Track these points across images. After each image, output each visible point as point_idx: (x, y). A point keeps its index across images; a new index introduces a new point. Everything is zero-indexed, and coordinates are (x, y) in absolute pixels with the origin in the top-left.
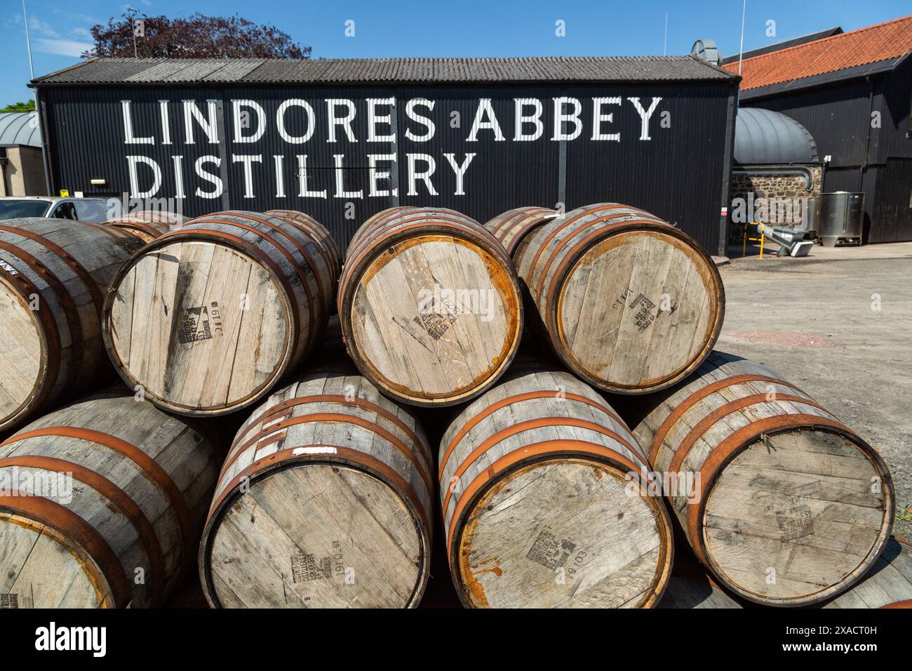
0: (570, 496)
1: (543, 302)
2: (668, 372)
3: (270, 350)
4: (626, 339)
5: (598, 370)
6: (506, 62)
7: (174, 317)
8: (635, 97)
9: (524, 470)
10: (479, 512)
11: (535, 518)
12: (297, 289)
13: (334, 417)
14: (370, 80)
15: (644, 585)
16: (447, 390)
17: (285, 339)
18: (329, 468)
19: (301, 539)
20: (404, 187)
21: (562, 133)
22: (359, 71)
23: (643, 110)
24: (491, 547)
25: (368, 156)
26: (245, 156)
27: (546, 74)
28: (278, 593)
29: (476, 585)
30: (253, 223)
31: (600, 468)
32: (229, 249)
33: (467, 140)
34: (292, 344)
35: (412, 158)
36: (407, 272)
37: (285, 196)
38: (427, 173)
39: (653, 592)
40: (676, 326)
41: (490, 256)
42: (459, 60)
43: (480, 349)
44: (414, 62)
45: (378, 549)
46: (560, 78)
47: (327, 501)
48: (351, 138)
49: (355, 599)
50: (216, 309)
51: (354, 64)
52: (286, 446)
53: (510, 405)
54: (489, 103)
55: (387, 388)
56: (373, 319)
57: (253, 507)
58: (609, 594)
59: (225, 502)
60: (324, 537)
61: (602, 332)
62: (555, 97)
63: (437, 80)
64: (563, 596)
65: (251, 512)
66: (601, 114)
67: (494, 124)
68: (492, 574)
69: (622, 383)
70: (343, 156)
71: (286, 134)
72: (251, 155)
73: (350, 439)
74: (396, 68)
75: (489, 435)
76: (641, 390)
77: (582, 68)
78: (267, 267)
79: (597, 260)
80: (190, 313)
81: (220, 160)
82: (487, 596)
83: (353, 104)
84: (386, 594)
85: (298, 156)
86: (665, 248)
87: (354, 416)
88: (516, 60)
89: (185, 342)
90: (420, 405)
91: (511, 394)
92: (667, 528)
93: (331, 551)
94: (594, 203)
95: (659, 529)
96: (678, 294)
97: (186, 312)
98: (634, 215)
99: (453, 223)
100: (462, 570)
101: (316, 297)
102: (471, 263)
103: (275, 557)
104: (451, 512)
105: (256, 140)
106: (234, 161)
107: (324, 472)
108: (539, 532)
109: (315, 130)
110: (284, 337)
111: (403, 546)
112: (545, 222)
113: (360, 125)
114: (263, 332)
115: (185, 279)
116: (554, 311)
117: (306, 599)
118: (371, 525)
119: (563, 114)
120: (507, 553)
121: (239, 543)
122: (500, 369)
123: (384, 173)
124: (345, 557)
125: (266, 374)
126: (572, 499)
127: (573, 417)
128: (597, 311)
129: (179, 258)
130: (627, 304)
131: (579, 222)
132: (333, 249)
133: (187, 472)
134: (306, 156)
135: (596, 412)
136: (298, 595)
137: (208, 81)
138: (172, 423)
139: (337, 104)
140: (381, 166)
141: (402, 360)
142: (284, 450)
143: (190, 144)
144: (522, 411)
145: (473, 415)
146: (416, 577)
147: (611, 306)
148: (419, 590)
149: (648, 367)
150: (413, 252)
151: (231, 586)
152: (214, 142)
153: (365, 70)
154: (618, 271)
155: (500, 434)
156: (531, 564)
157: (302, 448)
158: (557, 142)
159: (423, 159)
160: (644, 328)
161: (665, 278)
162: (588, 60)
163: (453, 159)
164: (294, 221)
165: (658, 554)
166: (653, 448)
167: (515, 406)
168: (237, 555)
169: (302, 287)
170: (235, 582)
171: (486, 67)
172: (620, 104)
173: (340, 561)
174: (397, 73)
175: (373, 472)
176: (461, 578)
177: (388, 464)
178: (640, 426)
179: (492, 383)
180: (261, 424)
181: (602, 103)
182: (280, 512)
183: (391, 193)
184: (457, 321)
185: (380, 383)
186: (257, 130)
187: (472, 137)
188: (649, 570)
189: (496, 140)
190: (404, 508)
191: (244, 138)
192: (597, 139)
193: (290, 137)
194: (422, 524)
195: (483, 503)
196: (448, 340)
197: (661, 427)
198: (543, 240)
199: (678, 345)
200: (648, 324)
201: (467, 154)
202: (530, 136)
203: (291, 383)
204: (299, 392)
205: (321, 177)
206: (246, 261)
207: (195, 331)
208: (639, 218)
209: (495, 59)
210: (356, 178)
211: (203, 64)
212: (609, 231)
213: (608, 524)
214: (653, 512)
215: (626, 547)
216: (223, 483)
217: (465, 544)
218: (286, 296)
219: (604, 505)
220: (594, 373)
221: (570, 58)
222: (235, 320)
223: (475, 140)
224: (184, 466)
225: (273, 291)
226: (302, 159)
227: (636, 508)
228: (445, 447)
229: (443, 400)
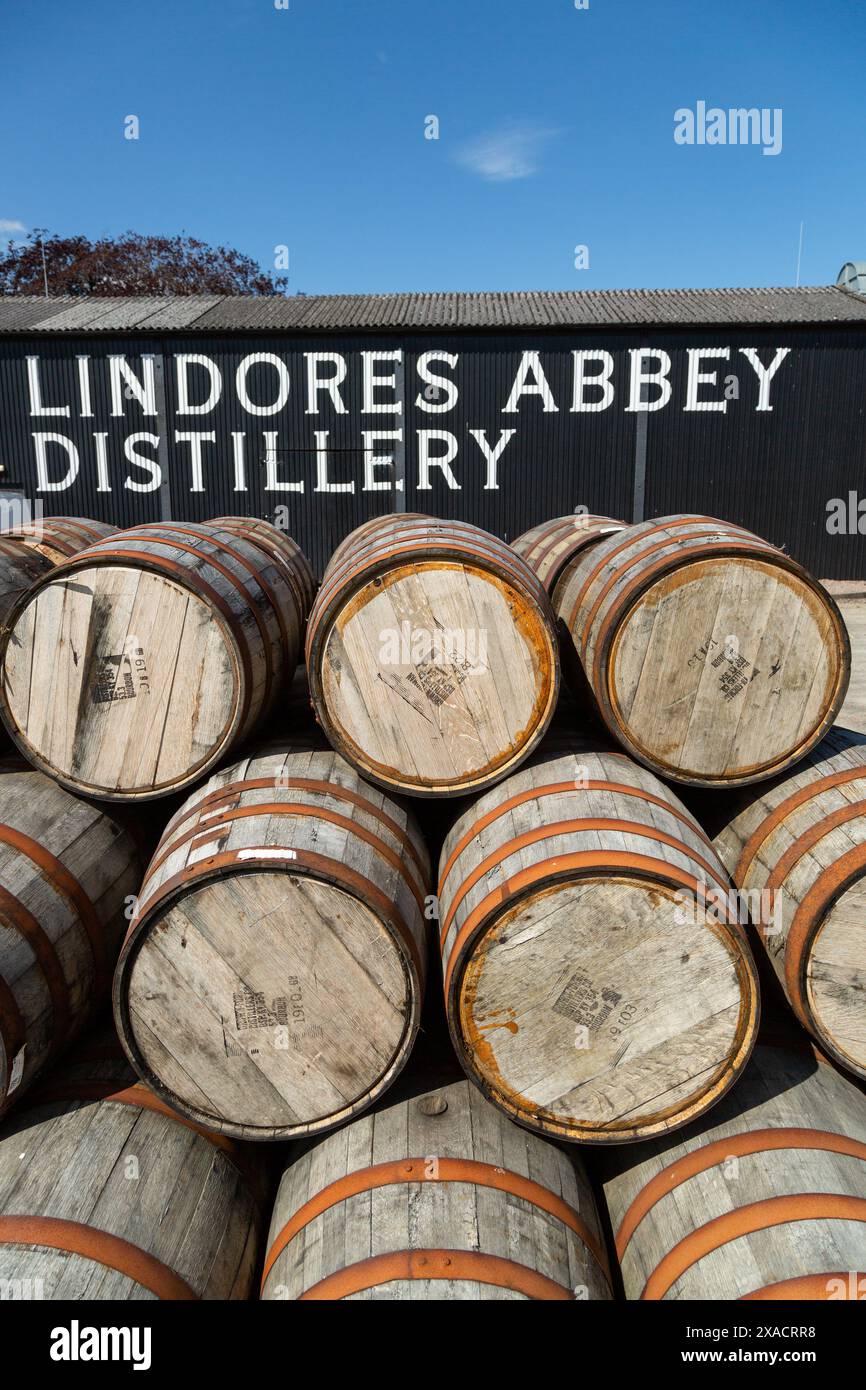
0: (615, 929)
1: (590, 655)
2: (766, 757)
3: (213, 714)
4: (706, 709)
5: (666, 752)
6: (562, 298)
7: (86, 668)
8: (751, 347)
9: (551, 891)
10: (488, 945)
11: (565, 957)
12: (250, 633)
13: (294, 809)
14: (367, 325)
15: (718, 1056)
16: (451, 775)
17: (232, 700)
18: (285, 879)
19: (247, 971)
20: (412, 477)
21: (641, 401)
22: (352, 312)
23: (762, 367)
24: (503, 994)
25: (363, 433)
26: (193, 433)
27: (620, 314)
28: (215, 1041)
29: (482, 1043)
30: (193, 540)
31: (657, 891)
32: (159, 577)
33: (503, 410)
34: (242, 707)
35: (425, 436)
36: (399, 611)
37: (246, 489)
38: (445, 458)
39: (730, 1065)
40: (779, 693)
41: (513, 591)
42: (495, 296)
43: (498, 719)
44: (430, 299)
45: (350, 990)
46: (641, 321)
47: (281, 922)
48: (340, 408)
49: (318, 1055)
50: (141, 657)
51: (345, 302)
52: (230, 845)
53: (536, 798)
54: (537, 358)
55: (369, 769)
56: (352, 675)
57: (184, 926)
58: (668, 1065)
59: (148, 918)
60: (279, 971)
61: (671, 699)
62: (633, 348)
63: (461, 325)
64: (602, 1065)
65: (182, 933)
66: (700, 372)
67: (542, 388)
68: (505, 1031)
69: (699, 771)
70: (327, 433)
71: (249, 402)
72: (201, 431)
73: (315, 840)
74: (404, 308)
75: (506, 840)
76: (726, 781)
77: (673, 305)
78: (209, 602)
79: (666, 598)
80: (107, 662)
81: (158, 439)
82: (497, 1059)
83: (342, 360)
84: (360, 1050)
85: (265, 433)
86: (765, 583)
87: (322, 808)
88: (577, 295)
89: (100, 702)
90: (413, 795)
91: (541, 782)
92: (751, 978)
93: (287, 990)
94: (670, 514)
95: (740, 979)
96: (782, 648)
97: (101, 662)
98: (723, 533)
99: (465, 544)
100: (464, 1022)
101: (277, 643)
102: (487, 601)
103: (213, 994)
104: (452, 944)
105: (207, 411)
106: (177, 439)
107: (278, 882)
108: (570, 976)
109: (289, 396)
110: (230, 697)
111: (384, 987)
112: (600, 539)
113: (352, 389)
114: (203, 689)
115: (100, 617)
116: (603, 670)
117: (254, 1052)
118: (340, 956)
119: (643, 372)
120: (525, 1002)
121: (166, 974)
122: (525, 748)
123: (385, 458)
124: (306, 999)
125: (207, 747)
126: (615, 932)
127: (623, 819)
128: (665, 669)
129: (93, 589)
130: (708, 660)
131: (644, 543)
132: (304, 572)
133: (101, 876)
134: (276, 433)
135: (657, 812)
136: (243, 1047)
137: (144, 328)
138: (82, 809)
139: (320, 359)
140: (381, 448)
141: (390, 733)
142: (227, 852)
143: (118, 417)
144: (553, 807)
145: (486, 811)
146: (401, 1029)
147: (686, 663)
148: (405, 1047)
149: (737, 750)
150: (408, 584)
151: (154, 1030)
152: (151, 414)
153: (360, 310)
154: (696, 614)
155: (521, 838)
156: (559, 1018)
157: (250, 850)
158: (634, 414)
159: (440, 437)
160: (733, 695)
161: (763, 625)
162: (682, 294)
163: (482, 437)
164: (252, 534)
165: (738, 1014)
166: (741, 863)
167: (544, 800)
168: (163, 989)
169: (256, 628)
170: (159, 1025)
171: (533, 306)
172: (728, 359)
173: (299, 1003)
174: (405, 316)
175: (344, 886)
176: (461, 1034)
177: (366, 876)
178: (725, 833)
179: (514, 768)
180: (198, 814)
181: (702, 356)
182: (220, 934)
183: (393, 485)
184: (467, 680)
185: (359, 762)
186: (209, 397)
187: (511, 407)
188: (724, 1035)
189: (545, 410)
190: (386, 936)
191: (192, 408)
192: (693, 409)
193: (254, 406)
194: (410, 957)
195: (494, 934)
196: (454, 706)
197: (754, 834)
198: (593, 566)
199: (782, 720)
200: (738, 690)
201: (502, 431)
202: (594, 405)
203: (240, 759)
204: (250, 772)
205: (297, 463)
206: (182, 594)
207: (114, 687)
208: (729, 539)
209: (546, 294)
210: (346, 464)
211: (136, 304)
212: (684, 558)
213: (667, 969)
214: (731, 955)
215: (692, 1001)
216: (146, 891)
217: (469, 988)
218: (235, 641)
219: (662, 942)
220: (659, 756)
221: (656, 291)
222: (166, 672)
223: (515, 410)
224: (96, 867)
225: (217, 635)
226: (271, 438)
227: (707, 949)
228: (447, 853)
229: (446, 789)
